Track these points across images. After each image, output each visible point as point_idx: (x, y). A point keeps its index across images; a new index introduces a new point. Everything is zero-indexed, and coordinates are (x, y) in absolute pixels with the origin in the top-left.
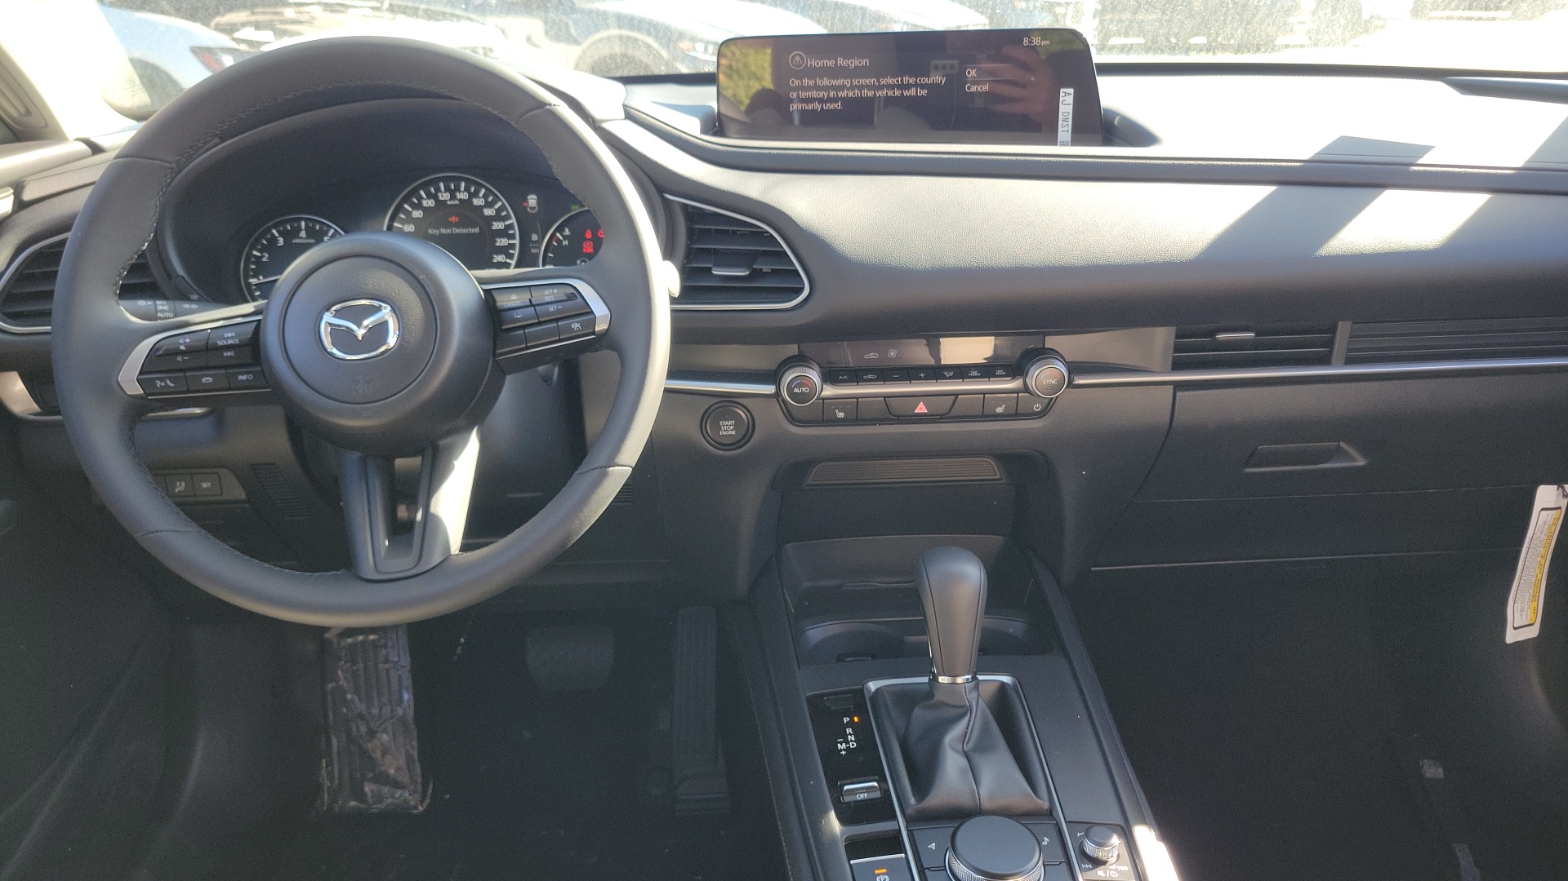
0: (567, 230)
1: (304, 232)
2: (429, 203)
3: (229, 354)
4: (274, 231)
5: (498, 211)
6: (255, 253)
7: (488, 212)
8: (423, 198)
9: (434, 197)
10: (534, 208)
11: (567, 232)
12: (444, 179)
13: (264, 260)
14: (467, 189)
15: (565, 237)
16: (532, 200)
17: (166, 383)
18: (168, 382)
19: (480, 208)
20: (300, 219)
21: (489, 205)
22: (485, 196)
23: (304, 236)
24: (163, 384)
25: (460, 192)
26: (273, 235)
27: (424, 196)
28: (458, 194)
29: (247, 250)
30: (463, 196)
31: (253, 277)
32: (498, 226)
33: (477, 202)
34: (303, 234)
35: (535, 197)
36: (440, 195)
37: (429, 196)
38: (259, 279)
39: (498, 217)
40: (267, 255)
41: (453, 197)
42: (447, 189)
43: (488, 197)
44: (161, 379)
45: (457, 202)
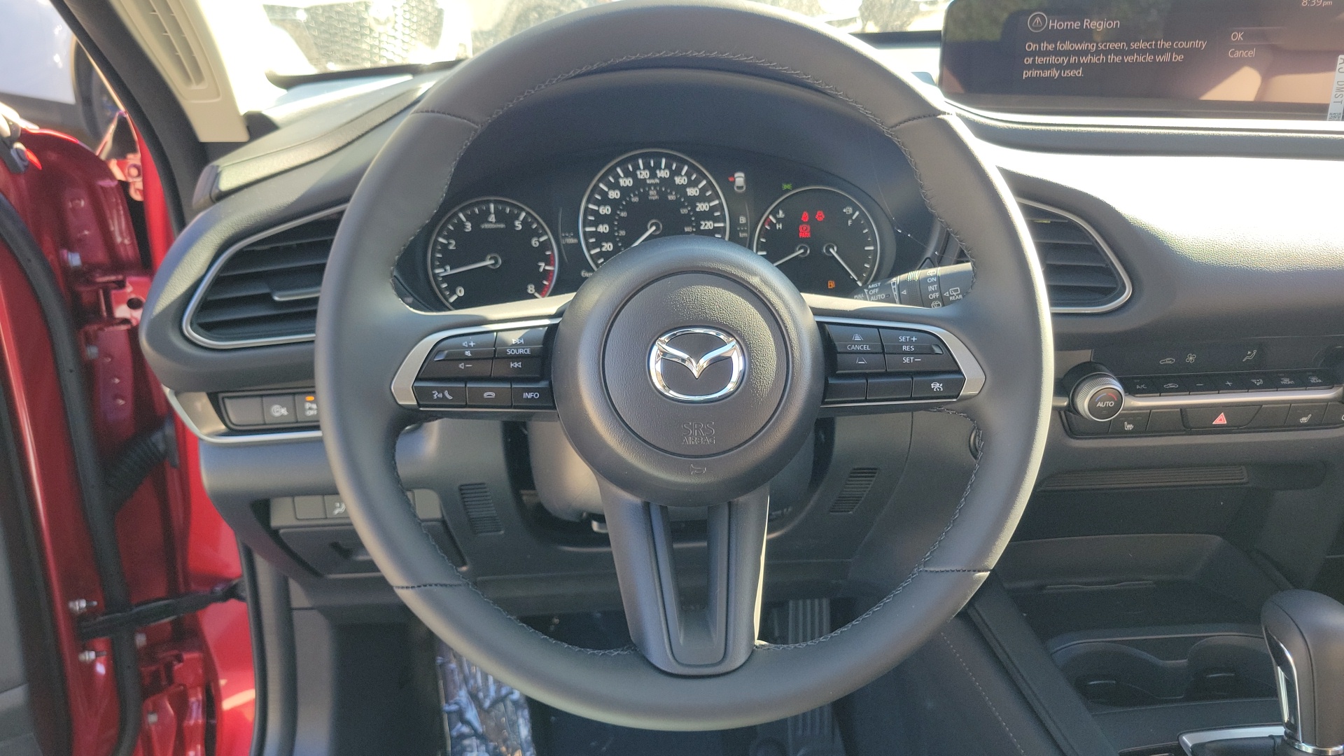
0: (781, 212)
1: (493, 216)
2: (626, 182)
3: (516, 365)
4: (461, 215)
5: (703, 190)
6: (441, 240)
7: (692, 192)
8: (620, 177)
9: (632, 175)
10: (742, 187)
11: (781, 214)
12: (642, 156)
13: (451, 247)
14: (668, 166)
15: (779, 220)
16: (740, 179)
17: (443, 395)
18: (446, 393)
19: (683, 187)
20: (488, 202)
21: (693, 184)
22: (688, 175)
23: (494, 220)
24: (441, 395)
25: (660, 169)
26: (460, 219)
27: (622, 175)
28: (658, 172)
29: (434, 238)
30: (663, 174)
31: (439, 267)
32: (702, 207)
33: (680, 180)
34: (492, 218)
35: (742, 175)
36: (638, 173)
37: (627, 174)
38: (445, 270)
39: (702, 198)
40: (453, 242)
41: (653, 175)
42: (647, 166)
43: (692, 175)
44: (441, 390)
45: (657, 181)
